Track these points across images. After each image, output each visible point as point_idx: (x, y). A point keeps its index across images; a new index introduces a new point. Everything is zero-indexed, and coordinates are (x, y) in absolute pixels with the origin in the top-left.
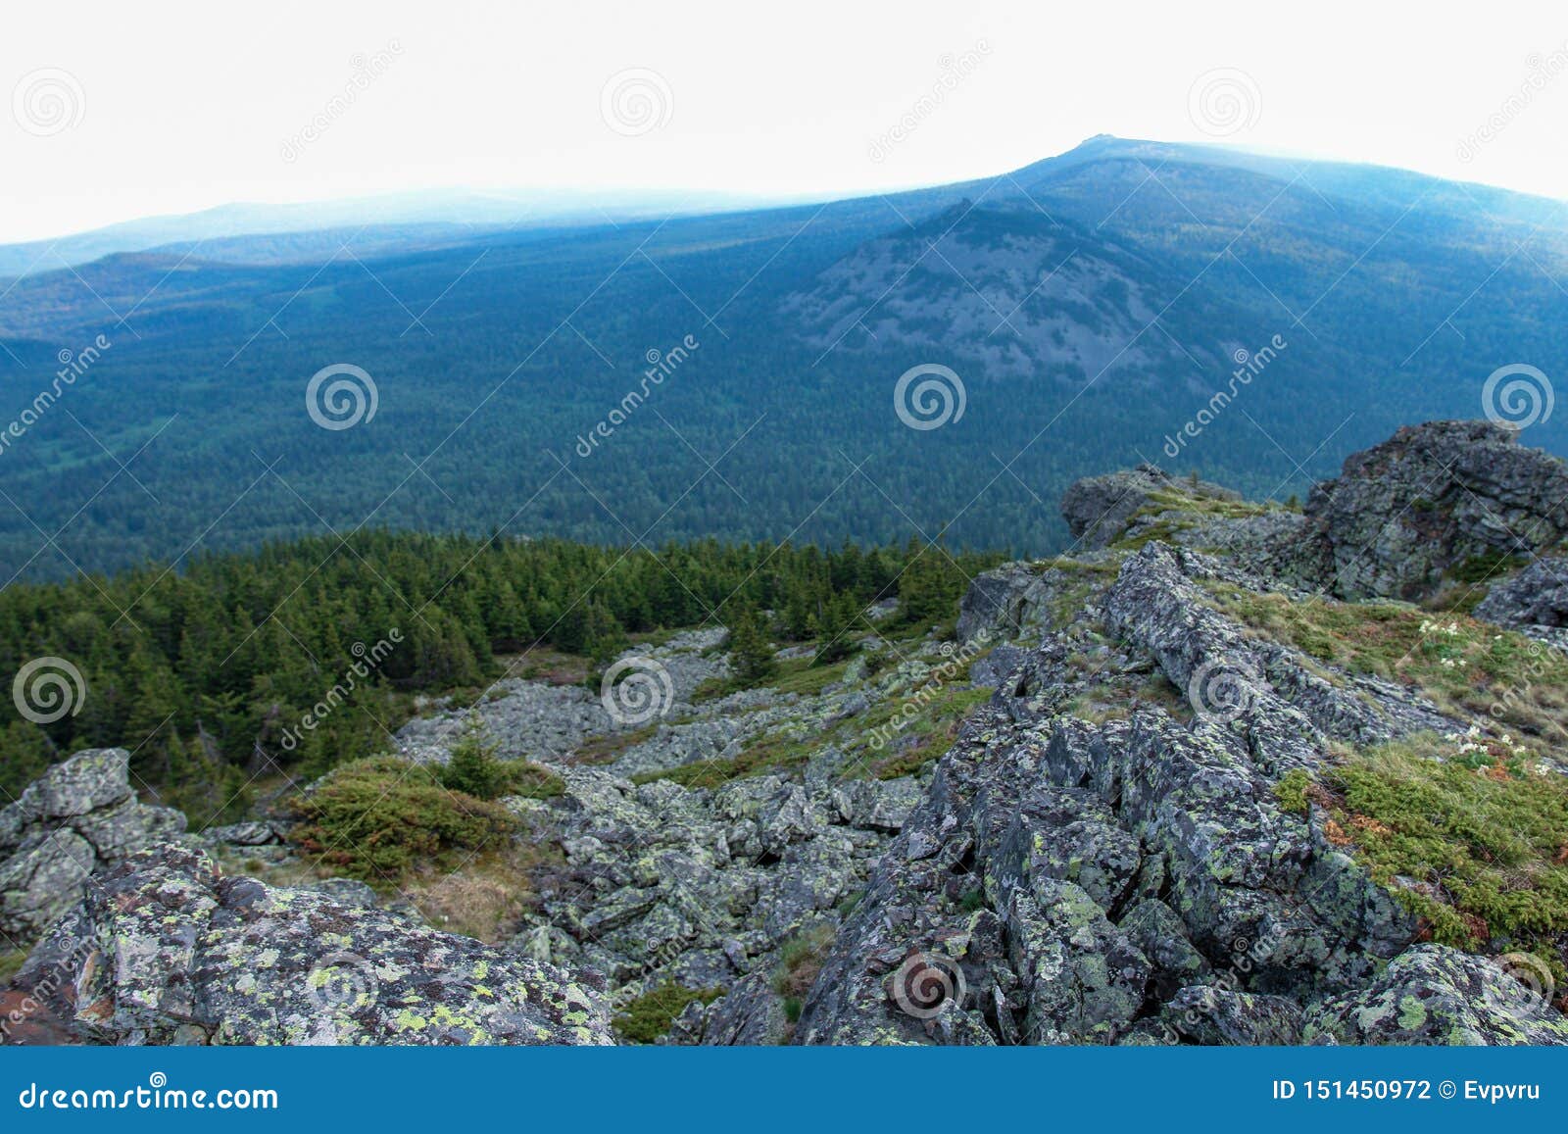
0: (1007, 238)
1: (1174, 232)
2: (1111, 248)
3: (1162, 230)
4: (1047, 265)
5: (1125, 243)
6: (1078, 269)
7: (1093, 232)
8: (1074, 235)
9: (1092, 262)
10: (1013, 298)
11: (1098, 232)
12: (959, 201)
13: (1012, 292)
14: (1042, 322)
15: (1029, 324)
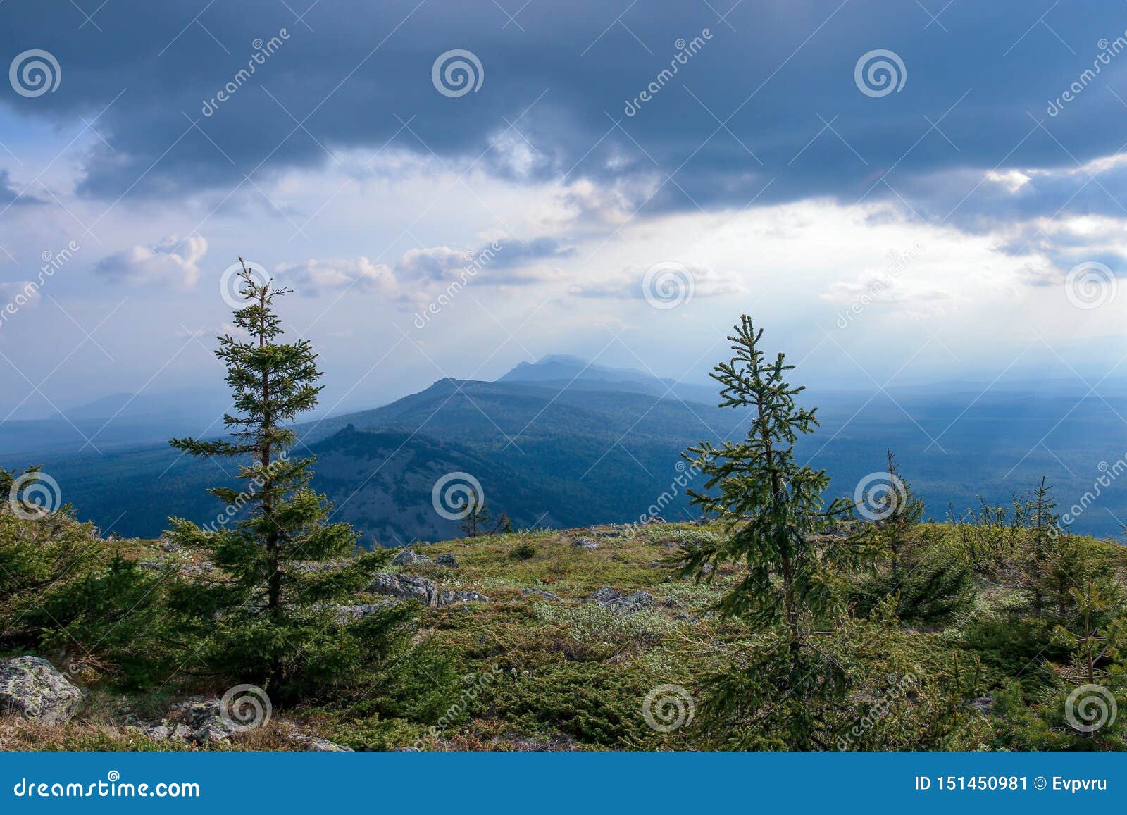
0: (380, 451)
1: (498, 441)
2: (455, 454)
3: (491, 440)
4: (410, 468)
5: (465, 450)
6: (431, 469)
7: (442, 445)
8: (428, 447)
9: (442, 464)
10: (386, 492)
11: (446, 443)
12: (345, 426)
13: (386, 489)
14: (409, 509)
15: (399, 511)
